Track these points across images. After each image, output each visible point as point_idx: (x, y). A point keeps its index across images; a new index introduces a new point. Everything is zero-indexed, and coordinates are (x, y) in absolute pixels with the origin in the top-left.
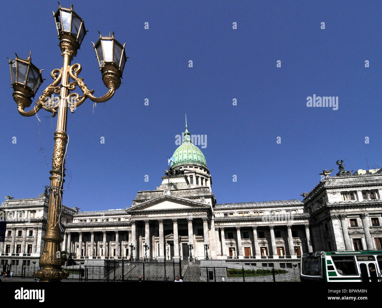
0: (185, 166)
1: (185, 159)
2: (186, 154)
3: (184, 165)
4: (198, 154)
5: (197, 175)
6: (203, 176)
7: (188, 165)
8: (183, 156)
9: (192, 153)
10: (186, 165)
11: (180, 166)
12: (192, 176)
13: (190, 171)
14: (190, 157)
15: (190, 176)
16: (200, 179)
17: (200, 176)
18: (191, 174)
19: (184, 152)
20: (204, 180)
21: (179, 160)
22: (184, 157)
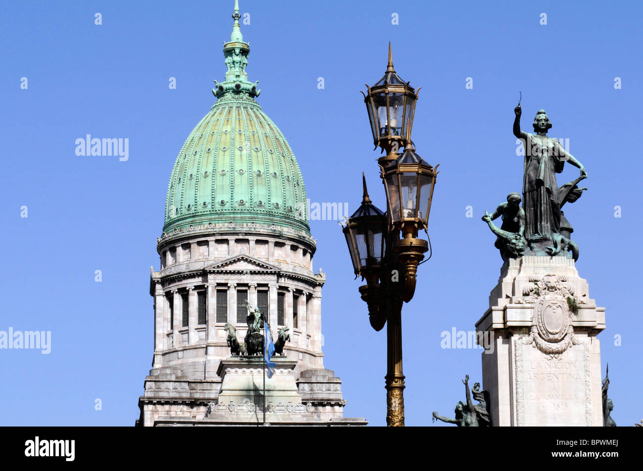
0: (241, 237)
1: (242, 203)
2: (246, 174)
3: (237, 234)
4: (285, 175)
5: (284, 282)
6: (301, 286)
7: (251, 234)
8: (232, 187)
9: (267, 172)
10: (246, 234)
11: (222, 234)
12: (266, 285)
13: (258, 265)
14: (260, 193)
15: (259, 285)
16: (289, 298)
17: (293, 285)
18: (263, 277)
19: (237, 167)
20: (303, 298)
21: (218, 200)
22: (236, 190)
